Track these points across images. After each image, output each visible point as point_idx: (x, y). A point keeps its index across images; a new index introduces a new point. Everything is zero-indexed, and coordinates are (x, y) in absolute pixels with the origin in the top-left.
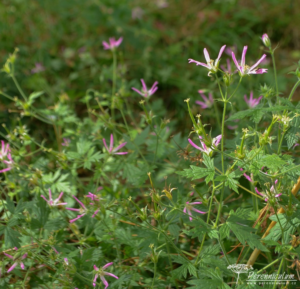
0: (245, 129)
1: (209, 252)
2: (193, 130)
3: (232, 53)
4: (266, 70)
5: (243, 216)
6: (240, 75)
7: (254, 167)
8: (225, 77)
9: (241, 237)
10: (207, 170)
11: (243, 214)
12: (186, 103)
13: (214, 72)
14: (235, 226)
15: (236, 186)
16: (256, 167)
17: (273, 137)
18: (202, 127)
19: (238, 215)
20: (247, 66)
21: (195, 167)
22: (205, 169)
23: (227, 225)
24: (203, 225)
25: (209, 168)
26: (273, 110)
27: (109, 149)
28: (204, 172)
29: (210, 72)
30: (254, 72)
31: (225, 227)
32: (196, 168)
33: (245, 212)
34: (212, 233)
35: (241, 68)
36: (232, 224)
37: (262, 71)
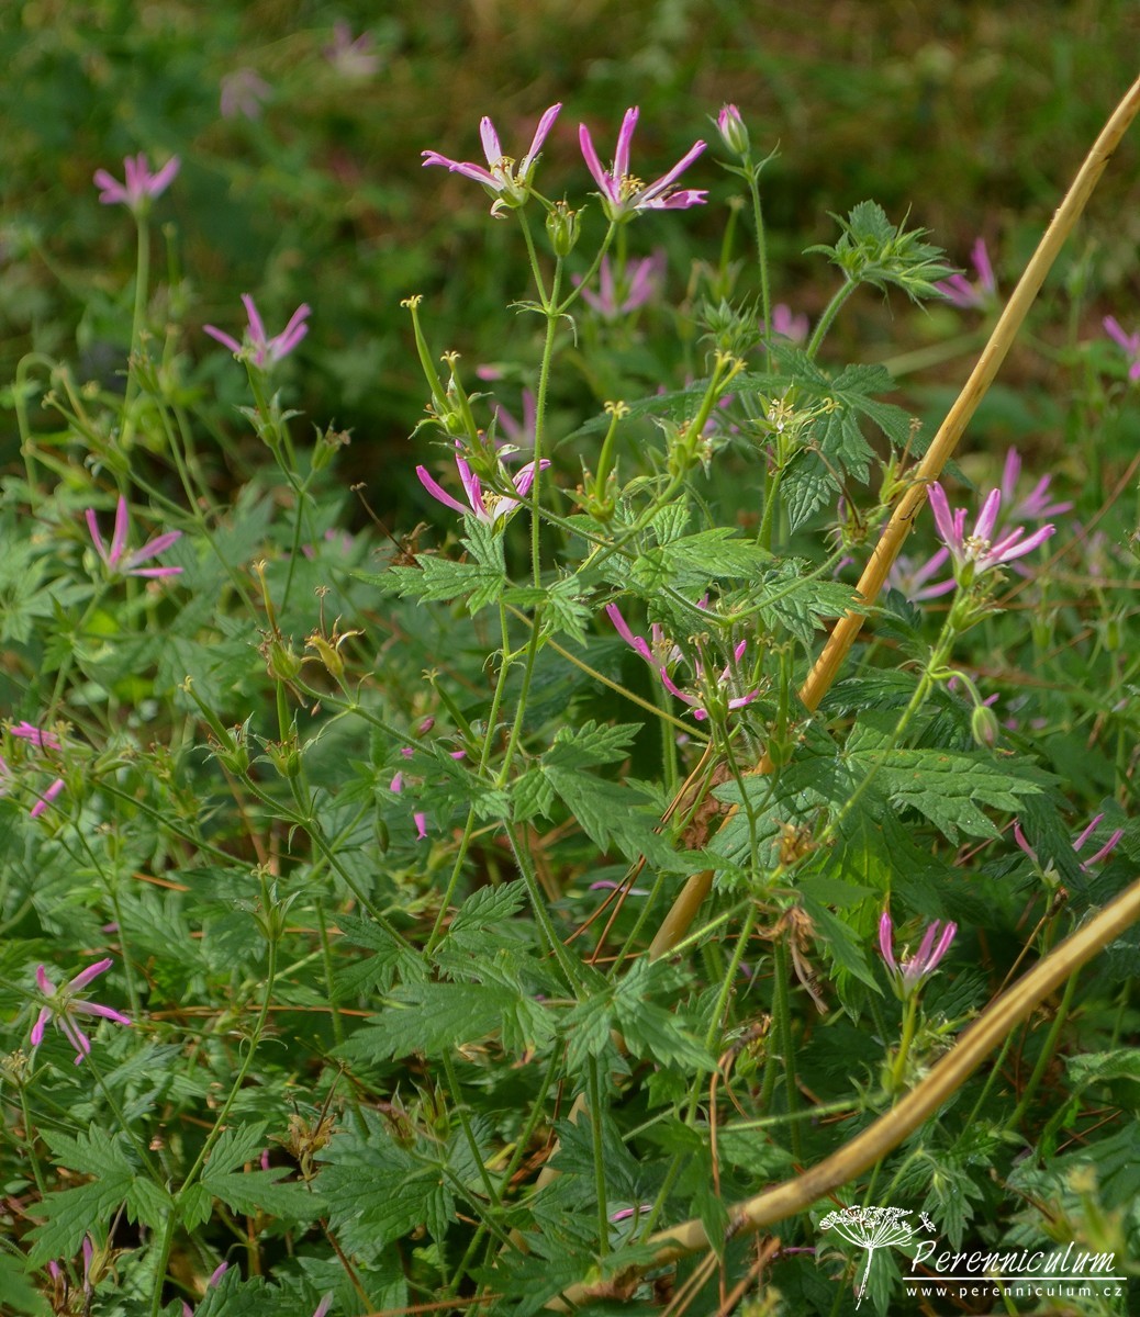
0: (616, 403)
1: (479, 911)
2: (429, 416)
3: (582, 127)
4: (700, 196)
5: (605, 748)
6: (607, 214)
7: (651, 565)
8: (552, 222)
9: (591, 817)
10: (478, 569)
11: (604, 742)
12: (407, 309)
13: (514, 200)
14: (572, 779)
15: (578, 624)
16: (657, 564)
17: (718, 440)
18: (464, 403)
19: (588, 746)
20: (634, 182)
21: (432, 561)
22: (469, 566)
23: (544, 776)
24: (455, 776)
25: (484, 565)
26: (743, 387)
27: (109, 553)
28: (466, 577)
29: (500, 202)
30: (659, 204)
31: (536, 780)
32: (436, 564)
33: (615, 734)
34: (485, 802)
35: (609, 181)
36: (561, 773)
37: (687, 197)
